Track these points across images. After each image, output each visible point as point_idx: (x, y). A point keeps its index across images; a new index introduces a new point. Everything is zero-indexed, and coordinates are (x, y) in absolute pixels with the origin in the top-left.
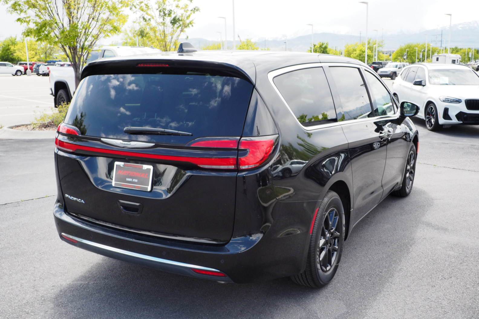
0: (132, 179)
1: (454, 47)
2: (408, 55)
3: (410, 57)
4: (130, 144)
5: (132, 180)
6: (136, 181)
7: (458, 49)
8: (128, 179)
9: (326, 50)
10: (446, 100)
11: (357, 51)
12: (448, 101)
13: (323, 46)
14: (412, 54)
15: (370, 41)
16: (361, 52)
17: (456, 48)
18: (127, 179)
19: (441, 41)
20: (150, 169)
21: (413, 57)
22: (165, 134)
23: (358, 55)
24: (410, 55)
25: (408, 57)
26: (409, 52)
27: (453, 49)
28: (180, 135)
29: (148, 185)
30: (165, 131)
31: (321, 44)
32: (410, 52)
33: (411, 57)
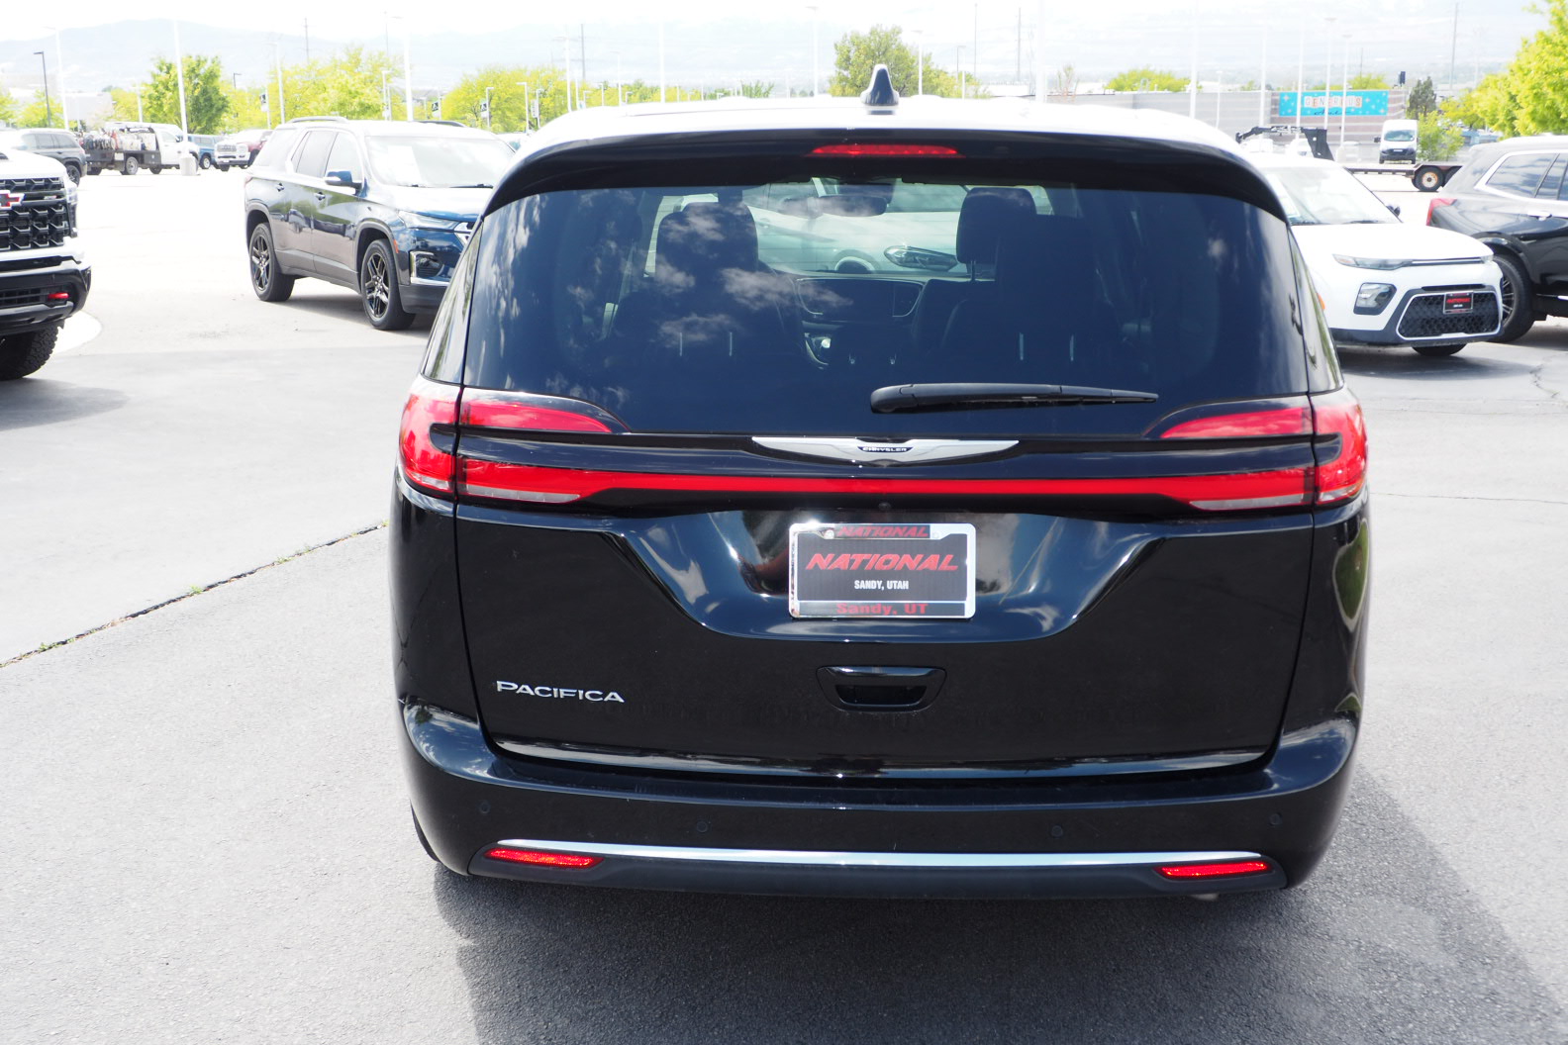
0: (880, 583)
1: (631, 82)
2: (493, 106)
3: (500, 112)
4: (908, 449)
5: (884, 584)
6: (904, 585)
7: (646, 89)
8: (859, 585)
9: (215, 84)
10: (909, 259)
11: (329, 90)
12: (915, 261)
13: (202, 71)
14: (505, 105)
15: (360, 54)
16: (344, 96)
17: (639, 85)
18: (857, 582)
19: (583, 61)
20: (963, 538)
21: (508, 114)
22: (1050, 401)
23: (336, 106)
24: (498, 108)
25: (493, 113)
26: (495, 98)
27: (629, 87)
28: (1111, 402)
29: (963, 596)
30: (1064, 392)
31: (194, 60)
32: (499, 98)
33: (504, 113)
